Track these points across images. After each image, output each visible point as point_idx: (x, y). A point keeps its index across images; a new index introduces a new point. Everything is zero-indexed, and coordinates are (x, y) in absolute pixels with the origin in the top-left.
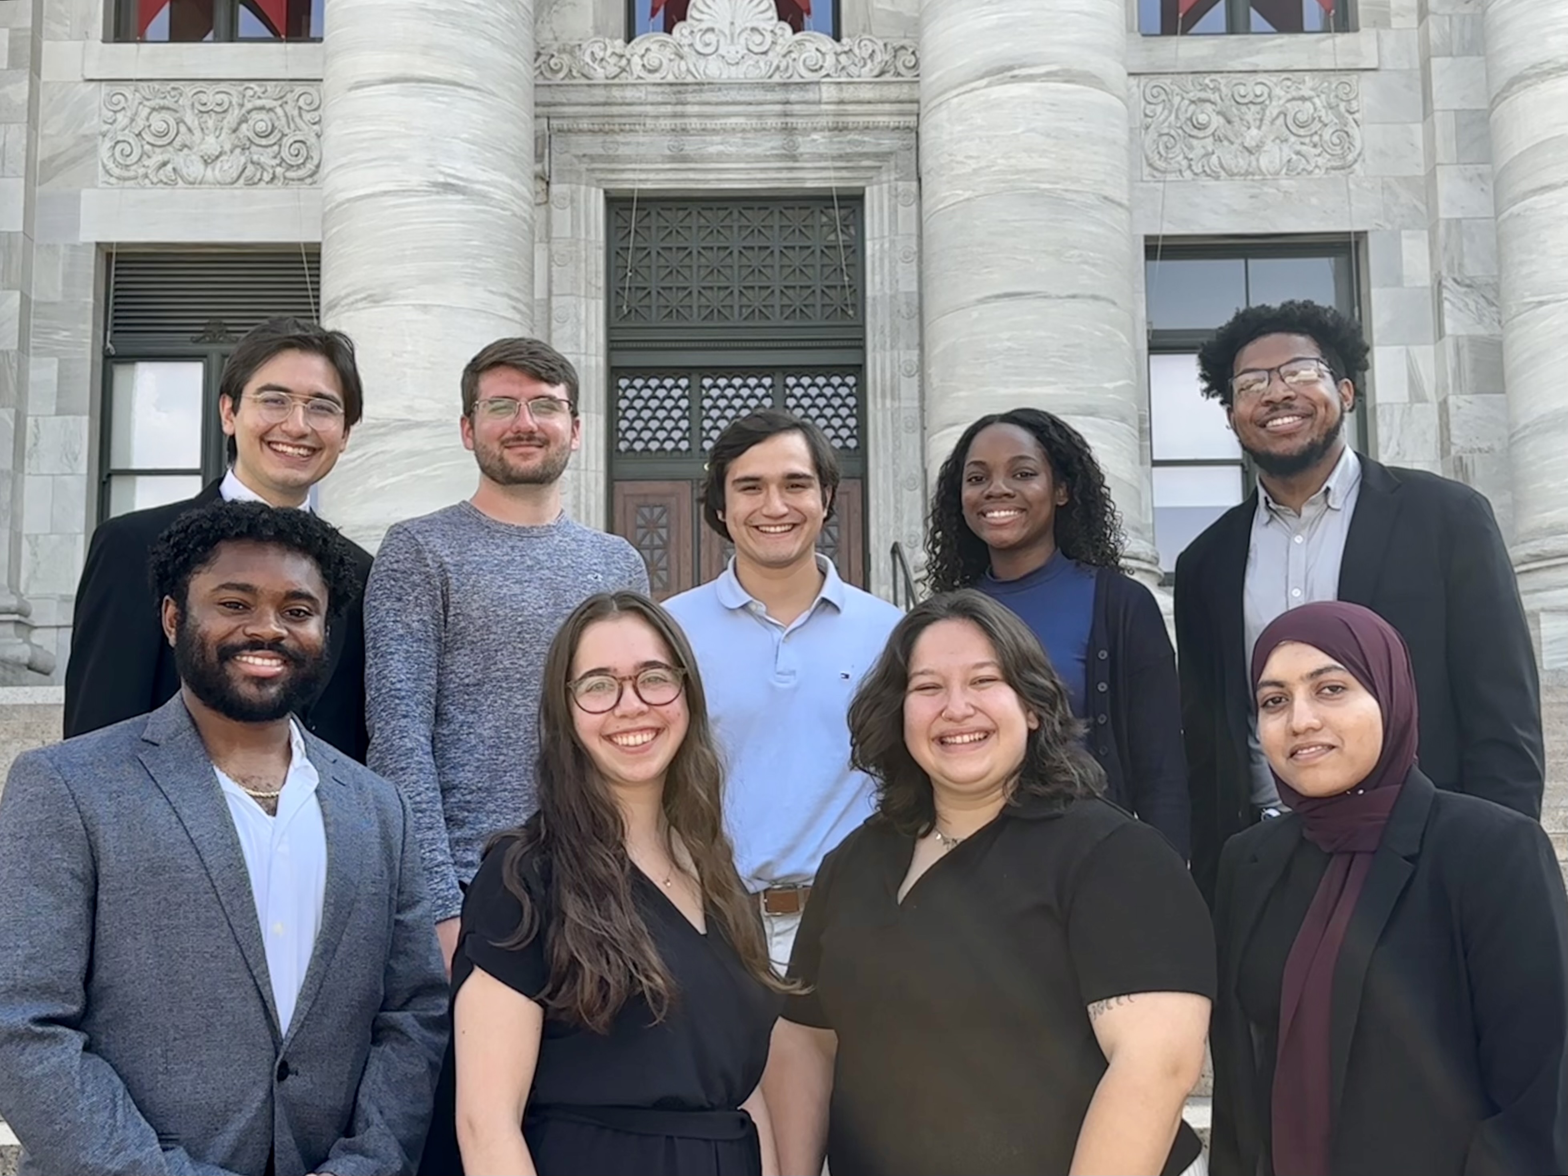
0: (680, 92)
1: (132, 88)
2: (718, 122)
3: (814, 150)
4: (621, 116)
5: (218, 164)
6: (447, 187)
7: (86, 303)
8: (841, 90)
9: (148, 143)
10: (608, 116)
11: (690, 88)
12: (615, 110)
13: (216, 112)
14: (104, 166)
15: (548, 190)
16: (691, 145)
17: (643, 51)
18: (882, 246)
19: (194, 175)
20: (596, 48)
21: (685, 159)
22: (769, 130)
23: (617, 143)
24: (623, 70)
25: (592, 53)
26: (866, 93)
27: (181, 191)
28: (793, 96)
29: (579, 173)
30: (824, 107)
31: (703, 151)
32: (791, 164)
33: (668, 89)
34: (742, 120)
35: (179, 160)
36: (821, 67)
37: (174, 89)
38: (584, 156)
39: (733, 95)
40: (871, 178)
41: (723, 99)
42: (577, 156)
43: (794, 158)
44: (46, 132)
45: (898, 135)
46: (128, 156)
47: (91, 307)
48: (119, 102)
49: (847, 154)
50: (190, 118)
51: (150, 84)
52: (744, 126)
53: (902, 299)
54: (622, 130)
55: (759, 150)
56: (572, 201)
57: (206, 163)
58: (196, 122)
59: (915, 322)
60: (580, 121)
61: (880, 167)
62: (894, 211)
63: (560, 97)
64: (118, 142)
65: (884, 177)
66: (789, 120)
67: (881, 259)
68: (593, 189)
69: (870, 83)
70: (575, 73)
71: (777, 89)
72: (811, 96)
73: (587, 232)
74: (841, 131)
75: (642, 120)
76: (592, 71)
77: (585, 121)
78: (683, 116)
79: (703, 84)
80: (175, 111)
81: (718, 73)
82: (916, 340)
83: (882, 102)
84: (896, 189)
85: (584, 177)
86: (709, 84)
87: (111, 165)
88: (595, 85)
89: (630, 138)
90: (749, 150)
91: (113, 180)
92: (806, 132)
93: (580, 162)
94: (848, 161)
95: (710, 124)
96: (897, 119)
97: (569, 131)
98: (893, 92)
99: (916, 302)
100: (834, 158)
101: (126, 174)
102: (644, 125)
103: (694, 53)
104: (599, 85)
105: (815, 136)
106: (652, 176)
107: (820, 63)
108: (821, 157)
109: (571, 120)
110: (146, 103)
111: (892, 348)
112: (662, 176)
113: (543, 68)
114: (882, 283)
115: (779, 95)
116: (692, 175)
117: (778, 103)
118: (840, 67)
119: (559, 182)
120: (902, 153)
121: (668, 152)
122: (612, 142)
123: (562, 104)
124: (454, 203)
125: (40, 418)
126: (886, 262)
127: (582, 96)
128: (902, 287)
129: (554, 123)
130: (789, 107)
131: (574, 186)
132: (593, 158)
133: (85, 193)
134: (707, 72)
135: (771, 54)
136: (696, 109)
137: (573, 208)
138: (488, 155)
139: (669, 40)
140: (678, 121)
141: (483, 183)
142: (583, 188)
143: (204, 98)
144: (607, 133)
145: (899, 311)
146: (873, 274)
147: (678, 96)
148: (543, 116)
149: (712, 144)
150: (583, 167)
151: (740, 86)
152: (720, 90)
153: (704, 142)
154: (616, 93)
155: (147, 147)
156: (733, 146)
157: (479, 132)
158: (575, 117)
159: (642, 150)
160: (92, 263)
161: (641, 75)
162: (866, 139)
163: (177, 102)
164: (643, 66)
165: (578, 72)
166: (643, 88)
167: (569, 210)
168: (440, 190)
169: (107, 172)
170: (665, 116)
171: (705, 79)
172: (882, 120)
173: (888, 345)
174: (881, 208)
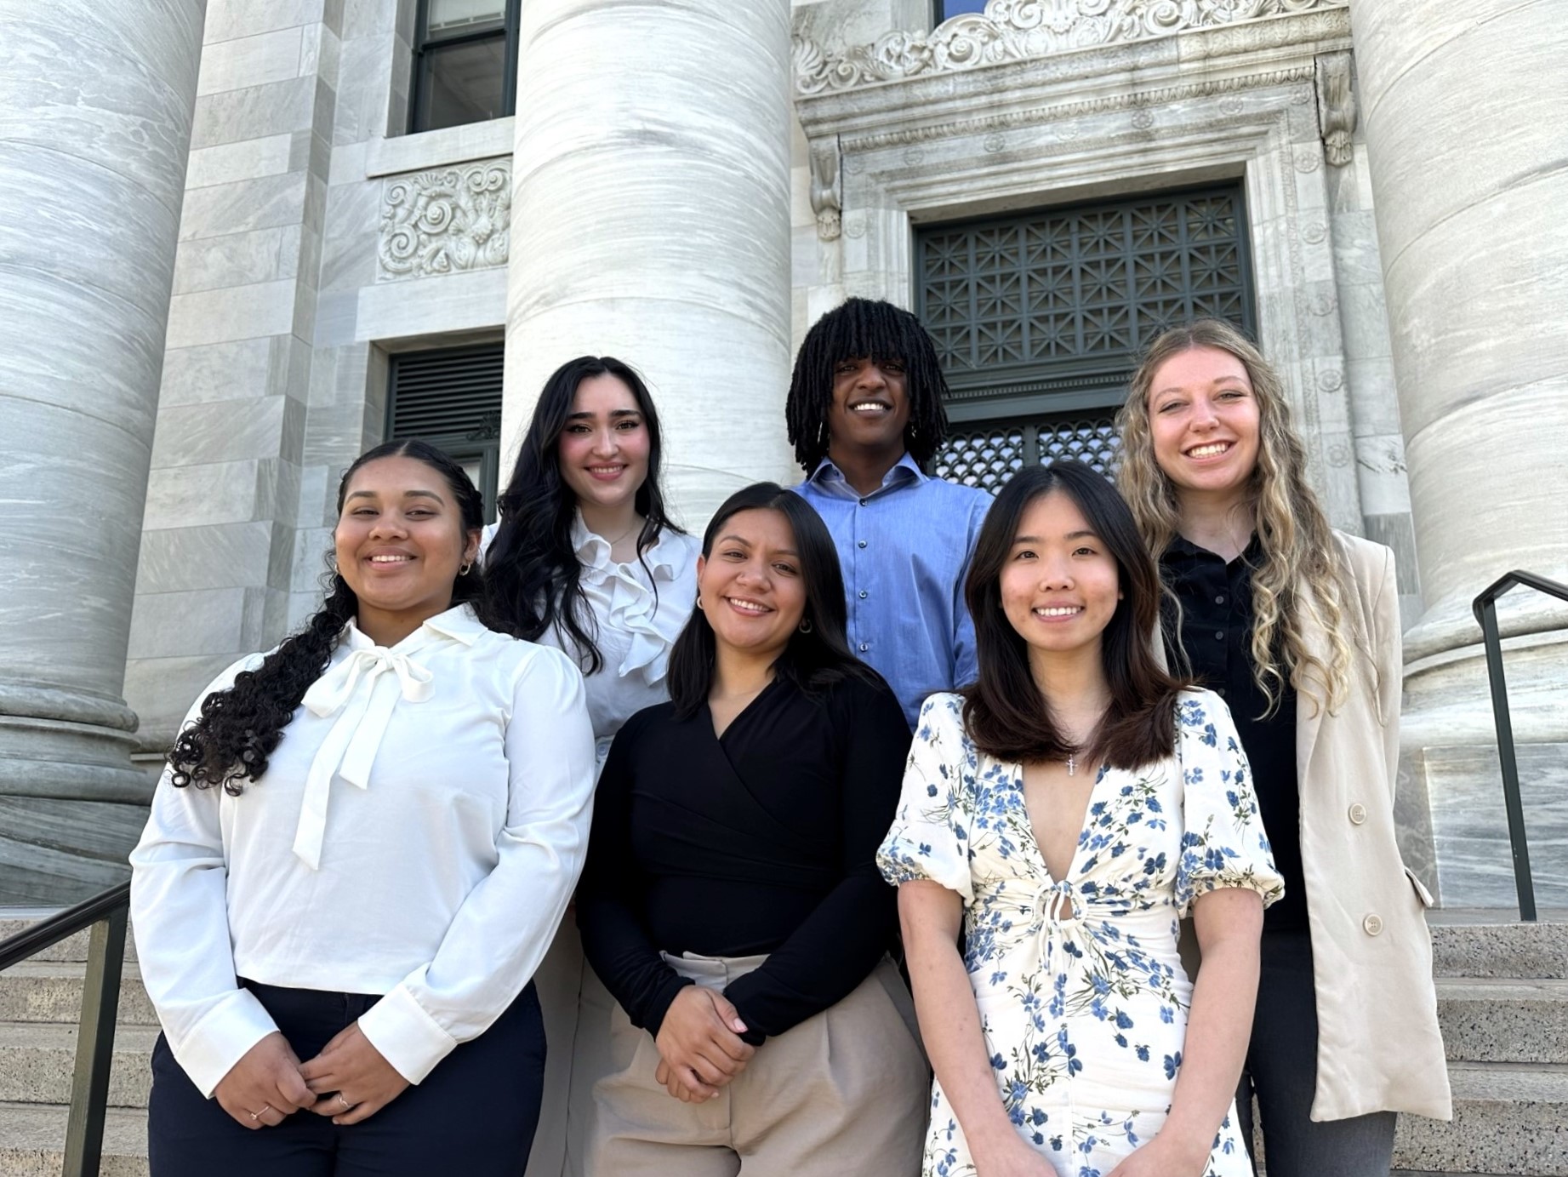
0: (995, 78)
1: (412, 180)
2: (1046, 107)
3: (1175, 122)
4: (925, 118)
5: (490, 243)
6: (646, 137)
7: (358, 405)
8: (1207, 42)
9: (425, 233)
10: (909, 121)
11: (1008, 71)
12: (917, 112)
13: (490, 191)
14: (381, 261)
15: (840, 220)
16: (1014, 141)
17: (949, 39)
18: (1276, 228)
19: (464, 259)
20: (892, 45)
21: (1004, 158)
22: (1114, 108)
23: (922, 152)
24: (926, 65)
25: (888, 51)
26: (1241, 40)
27: (455, 276)
28: (1143, 58)
29: (875, 194)
30: (1184, 67)
31: (1030, 146)
32: (1142, 146)
33: (981, 76)
34: (1077, 100)
35: (451, 244)
36: (1178, 18)
37: (450, 174)
38: (883, 173)
39: (1064, 70)
40: (1254, 149)
41: (1052, 76)
42: (873, 175)
43: (1147, 136)
44: (331, 235)
45: (1288, 88)
46: (404, 248)
47: (362, 408)
48: (398, 195)
49: (1219, 121)
50: (464, 201)
51: (428, 173)
52: (1079, 106)
53: (1312, 291)
54: (927, 136)
55: (1101, 133)
56: (869, 227)
57: (478, 245)
58: (470, 204)
59: (1333, 320)
60: (876, 133)
61: (1266, 133)
62: (1290, 182)
63: (851, 106)
64: (395, 235)
65: (1272, 143)
66: (1139, 90)
67: (1277, 246)
68: (894, 213)
69: (1247, 25)
70: (867, 78)
71: (1120, 54)
72: (1167, 53)
73: (888, 262)
74: (1208, 94)
75: (949, 120)
76: (888, 70)
77: (883, 131)
78: (1000, 106)
79: (1025, 63)
80: (450, 196)
81: (1044, 46)
82: (1338, 341)
83: (1264, 48)
84: (1292, 154)
85: (883, 200)
86: (1032, 61)
87: (387, 259)
88: (891, 86)
89: (935, 145)
90: (1087, 136)
91: (389, 276)
92: (1161, 102)
93: (878, 182)
94: (1221, 130)
95: (1035, 111)
96: (1285, 67)
97: (864, 147)
98: (1278, 33)
99: (1332, 292)
100: (1200, 129)
101: (401, 266)
102: (954, 124)
103: (1012, 29)
104: (897, 85)
105: (1174, 106)
106: (965, 186)
107: (1176, 13)
108: (1183, 130)
109: (865, 134)
110: (424, 193)
111: (1302, 356)
112: (979, 184)
113: (830, 78)
114: (1280, 276)
115: (1125, 60)
116: (1016, 178)
117: (1124, 70)
118: (1202, 15)
119: (853, 208)
120: (1296, 109)
121: (984, 153)
122: (915, 152)
123: (853, 116)
124: (656, 158)
125: (308, 532)
126: (1285, 249)
127: (878, 101)
128: (1311, 275)
129: (847, 140)
130: (1137, 74)
131: (871, 210)
132: (892, 175)
133: (362, 292)
134: (1030, 47)
135: (1109, 14)
136: (1018, 94)
137: (870, 236)
138: (707, 93)
139: (981, 20)
140: (995, 113)
141: (700, 130)
142: (882, 211)
143: (478, 178)
144: (908, 143)
145: (1308, 308)
146: (1266, 265)
147: (994, 82)
148: (833, 134)
149: (1040, 135)
150: (881, 187)
151: (1072, 57)
152: (1046, 66)
153: (1029, 135)
154: (918, 92)
155: (423, 237)
156: (1067, 132)
157: (693, 64)
158: (870, 128)
159: (952, 156)
160: (365, 363)
161: (947, 65)
162: (1243, 99)
163: (454, 187)
164: (950, 55)
165: (871, 76)
166: (951, 81)
167: (864, 239)
168: (636, 140)
169: (385, 268)
170: (978, 110)
171: (1026, 56)
172: (1265, 71)
173: (1296, 354)
174: (1271, 184)
